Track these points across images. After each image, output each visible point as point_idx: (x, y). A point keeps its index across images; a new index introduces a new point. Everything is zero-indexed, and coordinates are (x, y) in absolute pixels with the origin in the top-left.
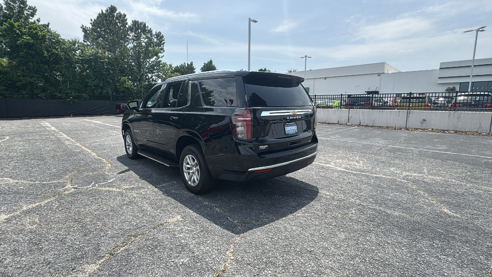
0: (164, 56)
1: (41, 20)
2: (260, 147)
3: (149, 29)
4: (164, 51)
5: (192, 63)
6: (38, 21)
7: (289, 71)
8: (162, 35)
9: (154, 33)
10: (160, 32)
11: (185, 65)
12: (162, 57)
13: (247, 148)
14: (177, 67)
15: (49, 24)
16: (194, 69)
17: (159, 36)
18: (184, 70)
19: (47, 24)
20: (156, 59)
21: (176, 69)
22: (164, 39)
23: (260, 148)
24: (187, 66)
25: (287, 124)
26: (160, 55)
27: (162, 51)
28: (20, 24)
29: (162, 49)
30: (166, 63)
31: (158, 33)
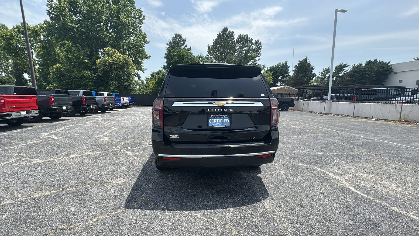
0: (260, 59)
1: (187, 46)
2: (171, 135)
3: (250, 39)
4: (261, 55)
5: (287, 62)
6: (186, 46)
7: (416, 59)
8: (260, 42)
9: (254, 41)
10: (258, 40)
11: (280, 65)
12: (258, 60)
13: (156, 135)
14: (272, 67)
15: (191, 47)
16: (288, 67)
17: (258, 44)
18: (278, 69)
19: (190, 48)
20: (252, 62)
21: (271, 69)
22: (262, 45)
23: (171, 137)
24: (281, 65)
25: (212, 116)
26: (257, 58)
27: (259, 55)
28: (174, 50)
29: (259, 54)
30: (260, 65)
31: (257, 41)
